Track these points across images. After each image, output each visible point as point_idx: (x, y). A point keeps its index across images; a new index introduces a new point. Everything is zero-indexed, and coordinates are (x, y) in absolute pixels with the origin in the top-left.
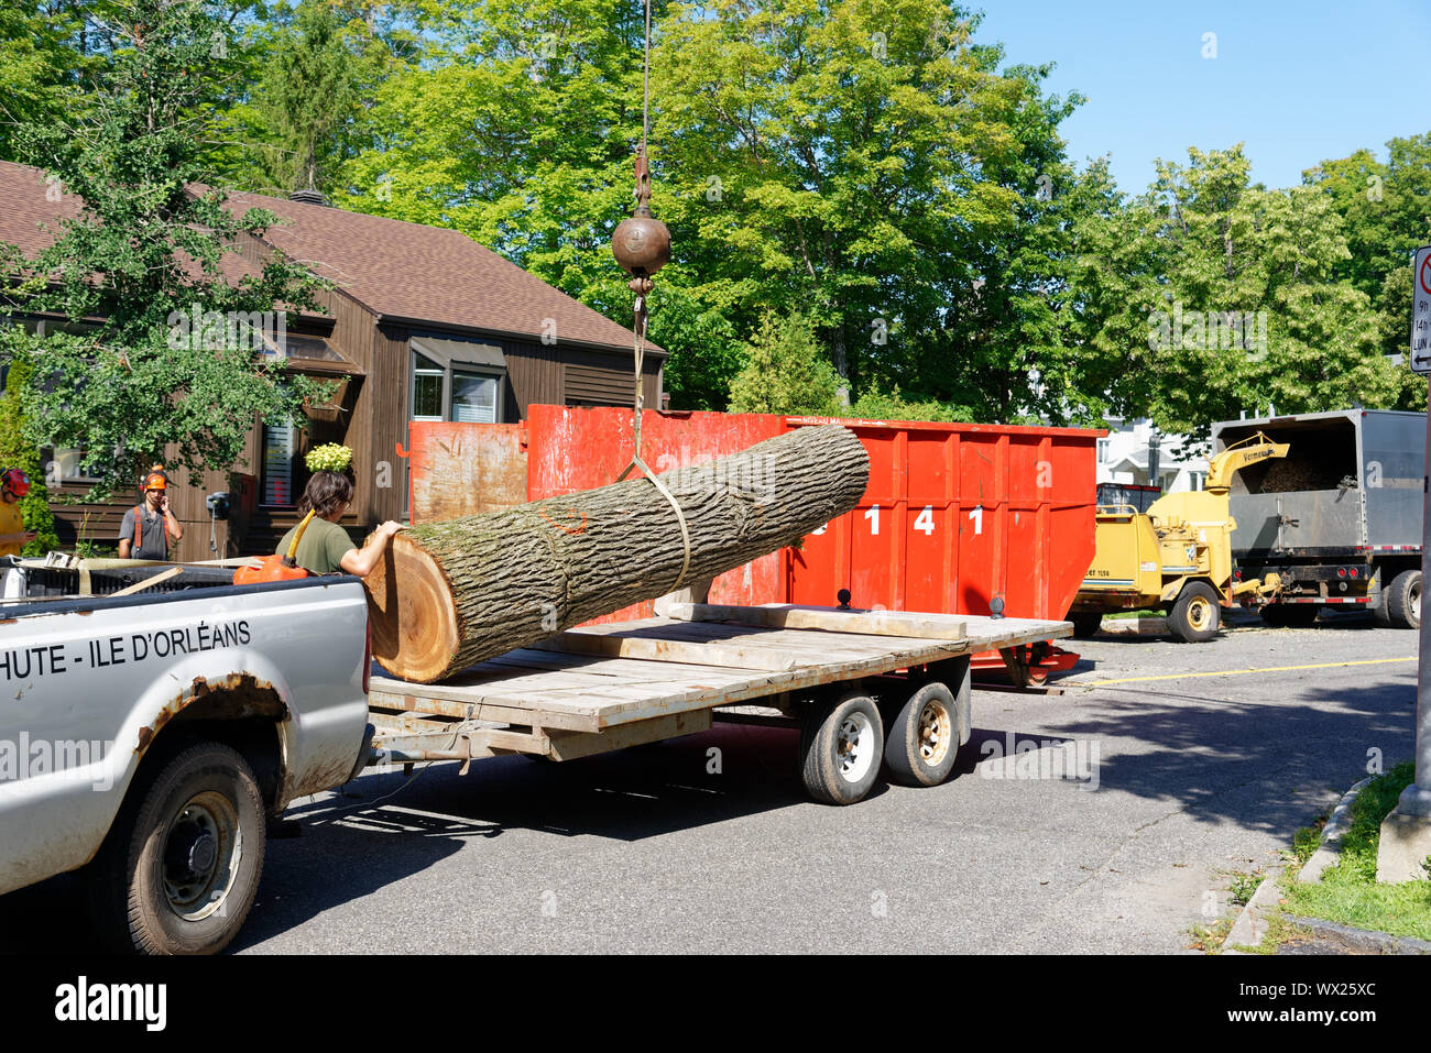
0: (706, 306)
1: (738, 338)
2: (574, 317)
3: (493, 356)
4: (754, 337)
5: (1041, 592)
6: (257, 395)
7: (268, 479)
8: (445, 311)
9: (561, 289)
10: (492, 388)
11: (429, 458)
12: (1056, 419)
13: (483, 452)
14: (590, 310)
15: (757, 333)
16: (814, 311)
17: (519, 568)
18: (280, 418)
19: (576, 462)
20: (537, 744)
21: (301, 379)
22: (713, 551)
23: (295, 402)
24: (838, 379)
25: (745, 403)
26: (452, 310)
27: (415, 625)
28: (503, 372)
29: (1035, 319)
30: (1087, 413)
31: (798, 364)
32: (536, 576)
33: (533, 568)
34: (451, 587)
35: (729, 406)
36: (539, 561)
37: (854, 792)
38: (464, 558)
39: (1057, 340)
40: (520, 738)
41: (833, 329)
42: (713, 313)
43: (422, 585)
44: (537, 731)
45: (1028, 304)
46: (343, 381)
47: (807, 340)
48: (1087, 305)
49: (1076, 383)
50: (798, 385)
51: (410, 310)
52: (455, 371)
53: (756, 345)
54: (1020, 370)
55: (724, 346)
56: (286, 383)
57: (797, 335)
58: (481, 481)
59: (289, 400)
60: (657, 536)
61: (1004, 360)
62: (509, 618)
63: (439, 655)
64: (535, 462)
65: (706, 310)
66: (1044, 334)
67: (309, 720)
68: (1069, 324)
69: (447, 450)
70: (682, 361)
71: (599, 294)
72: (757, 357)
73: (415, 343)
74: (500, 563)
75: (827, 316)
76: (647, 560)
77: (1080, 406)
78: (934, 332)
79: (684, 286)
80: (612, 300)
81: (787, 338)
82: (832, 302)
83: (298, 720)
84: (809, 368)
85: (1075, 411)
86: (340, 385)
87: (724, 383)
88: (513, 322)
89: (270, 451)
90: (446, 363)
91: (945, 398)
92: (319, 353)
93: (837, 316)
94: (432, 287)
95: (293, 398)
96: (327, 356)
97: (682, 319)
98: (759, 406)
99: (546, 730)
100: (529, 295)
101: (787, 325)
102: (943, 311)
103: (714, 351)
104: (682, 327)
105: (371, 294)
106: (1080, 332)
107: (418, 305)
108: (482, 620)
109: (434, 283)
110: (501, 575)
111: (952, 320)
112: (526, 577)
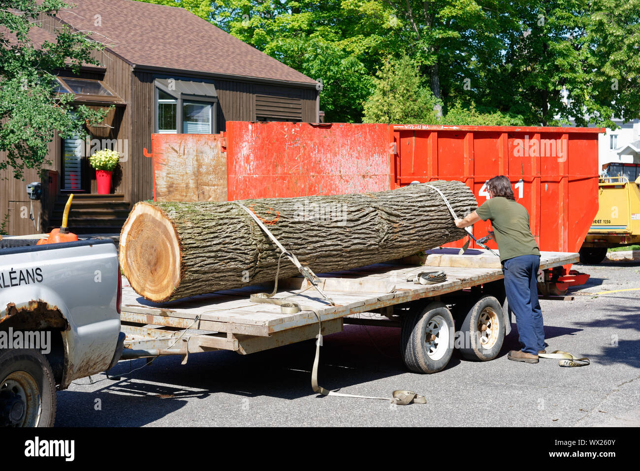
0: (347, 53)
1: (368, 74)
2: (261, 63)
3: (209, 90)
4: (379, 73)
5: (563, 235)
6: (55, 119)
7: (66, 173)
8: (177, 61)
9: (253, 45)
10: (208, 112)
11: (165, 157)
12: (580, 121)
13: (199, 153)
14: (271, 58)
15: (381, 70)
16: (418, 54)
17: (228, 240)
18: (70, 133)
19: (258, 158)
20: (229, 344)
21: (83, 108)
22: (361, 250)
23: (80, 123)
24: (435, 99)
25: (373, 117)
26: (181, 60)
27: (155, 264)
28: (215, 100)
29: (564, 56)
30: (600, 117)
31: (408, 90)
32: (238, 247)
33: (237, 241)
34: (180, 244)
35: (363, 119)
36: (242, 237)
37: (436, 366)
38: (192, 228)
39: (579, 69)
40: (218, 340)
41: (430, 67)
42: (352, 58)
43: (163, 240)
44: (230, 336)
45: (560, 46)
46: (110, 108)
47: (413, 74)
48: (599, 45)
49: (593, 97)
50: (408, 104)
51: (154, 61)
52: (184, 101)
53: (380, 79)
54: (555, 89)
55: (359, 80)
56: (75, 110)
57: (407, 71)
58: (198, 171)
59: (76, 122)
60: (324, 234)
61: (545, 83)
62: (215, 271)
63: (167, 286)
64: (231, 158)
65: (346, 56)
66: (570, 65)
67: (83, 330)
68: (587, 58)
69: (177, 152)
70: (332, 90)
71: (277, 47)
72: (381, 86)
73: (157, 83)
74: (216, 235)
75: (427, 58)
76: (315, 248)
77: (595, 112)
78: (497, 66)
79: (333, 41)
80: (286, 52)
81: (400, 73)
82: (429, 49)
83: (76, 331)
84: (415, 92)
85: (592, 115)
86: (110, 111)
87: (360, 104)
88: (221, 67)
89: (67, 155)
90: (178, 95)
91: (505, 110)
92: (96, 91)
93: (434, 58)
94: (168, 45)
95: (79, 121)
96: (102, 93)
97: (331, 63)
98: (383, 118)
99: (235, 335)
100: (231, 49)
101: (400, 65)
102: (504, 52)
103: (353, 82)
104: (332, 68)
105: (128, 51)
106: (594, 63)
107: (159, 58)
108: (197, 269)
109: (169, 43)
110: (214, 242)
111: (510, 58)
112: (231, 246)
